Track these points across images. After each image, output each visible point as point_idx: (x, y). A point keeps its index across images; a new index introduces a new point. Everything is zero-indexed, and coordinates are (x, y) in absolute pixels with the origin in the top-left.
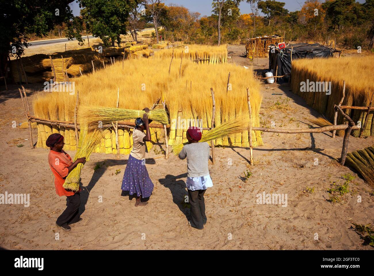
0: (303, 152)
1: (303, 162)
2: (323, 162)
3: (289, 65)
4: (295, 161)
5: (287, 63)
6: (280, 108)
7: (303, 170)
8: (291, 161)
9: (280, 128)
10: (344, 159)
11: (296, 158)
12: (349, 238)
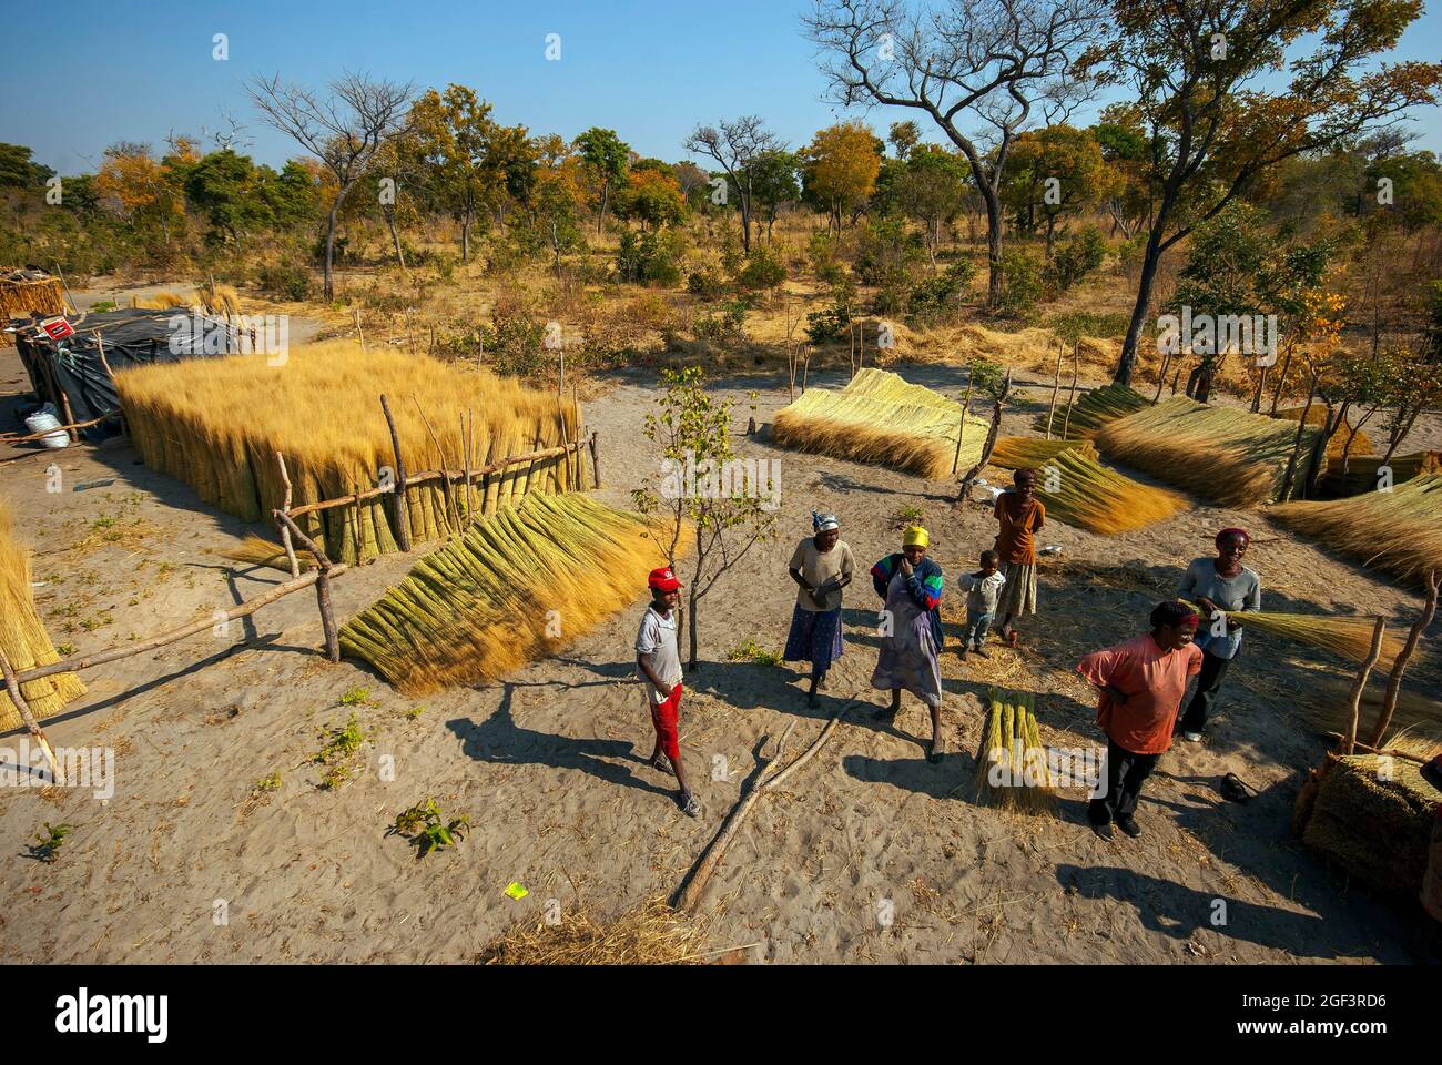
0: (225, 664)
1: (231, 697)
2: (288, 674)
3: (104, 382)
4: (209, 703)
5: (96, 378)
6: (115, 538)
7: (241, 723)
8: (197, 708)
9: (130, 609)
10: (336, 648)
11: (210, 693)
12: (389, 860)
